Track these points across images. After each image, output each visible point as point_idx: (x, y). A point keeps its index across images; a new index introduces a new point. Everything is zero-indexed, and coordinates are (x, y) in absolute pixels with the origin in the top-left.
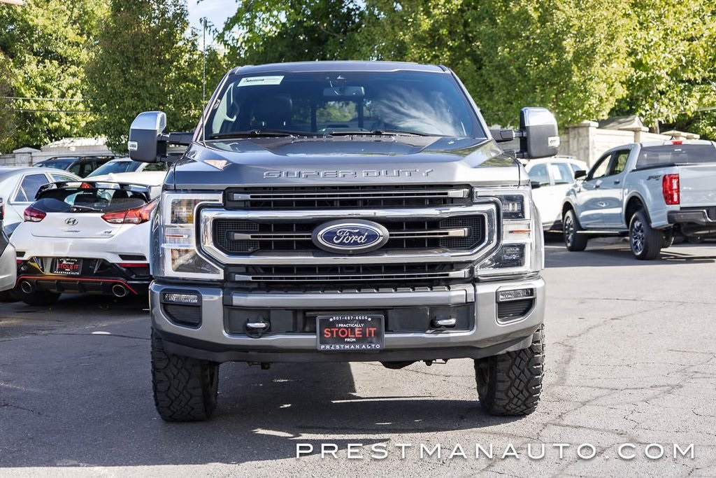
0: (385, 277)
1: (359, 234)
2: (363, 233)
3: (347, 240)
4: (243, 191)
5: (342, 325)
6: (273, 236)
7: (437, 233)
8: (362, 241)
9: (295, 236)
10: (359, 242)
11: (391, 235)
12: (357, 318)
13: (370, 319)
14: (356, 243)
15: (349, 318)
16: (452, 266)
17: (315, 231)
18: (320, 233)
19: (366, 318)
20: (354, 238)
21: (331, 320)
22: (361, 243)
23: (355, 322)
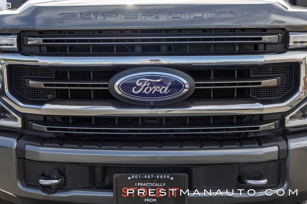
0: (190, 131)
1: (161, 84)
2: (165, 83)
3: (148, 90)
4: (38, 34)
5: (141, 184)
6: (69, 85)
7: (247, 83)
8: (165, 91)
9: (91, 85)
10: (161, 92)
11: (197, 85)
12: (158, 177)
13: (172, 178)
14: (157, 94)
15: (149, 177)
16: (261, 118)
17: (112, 80)
18: (117, 84)
19: (168, 177)
20: (156, 88)
21: (129, 178)
22: (164, 95)
23: (155, 181)
